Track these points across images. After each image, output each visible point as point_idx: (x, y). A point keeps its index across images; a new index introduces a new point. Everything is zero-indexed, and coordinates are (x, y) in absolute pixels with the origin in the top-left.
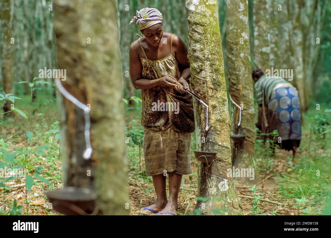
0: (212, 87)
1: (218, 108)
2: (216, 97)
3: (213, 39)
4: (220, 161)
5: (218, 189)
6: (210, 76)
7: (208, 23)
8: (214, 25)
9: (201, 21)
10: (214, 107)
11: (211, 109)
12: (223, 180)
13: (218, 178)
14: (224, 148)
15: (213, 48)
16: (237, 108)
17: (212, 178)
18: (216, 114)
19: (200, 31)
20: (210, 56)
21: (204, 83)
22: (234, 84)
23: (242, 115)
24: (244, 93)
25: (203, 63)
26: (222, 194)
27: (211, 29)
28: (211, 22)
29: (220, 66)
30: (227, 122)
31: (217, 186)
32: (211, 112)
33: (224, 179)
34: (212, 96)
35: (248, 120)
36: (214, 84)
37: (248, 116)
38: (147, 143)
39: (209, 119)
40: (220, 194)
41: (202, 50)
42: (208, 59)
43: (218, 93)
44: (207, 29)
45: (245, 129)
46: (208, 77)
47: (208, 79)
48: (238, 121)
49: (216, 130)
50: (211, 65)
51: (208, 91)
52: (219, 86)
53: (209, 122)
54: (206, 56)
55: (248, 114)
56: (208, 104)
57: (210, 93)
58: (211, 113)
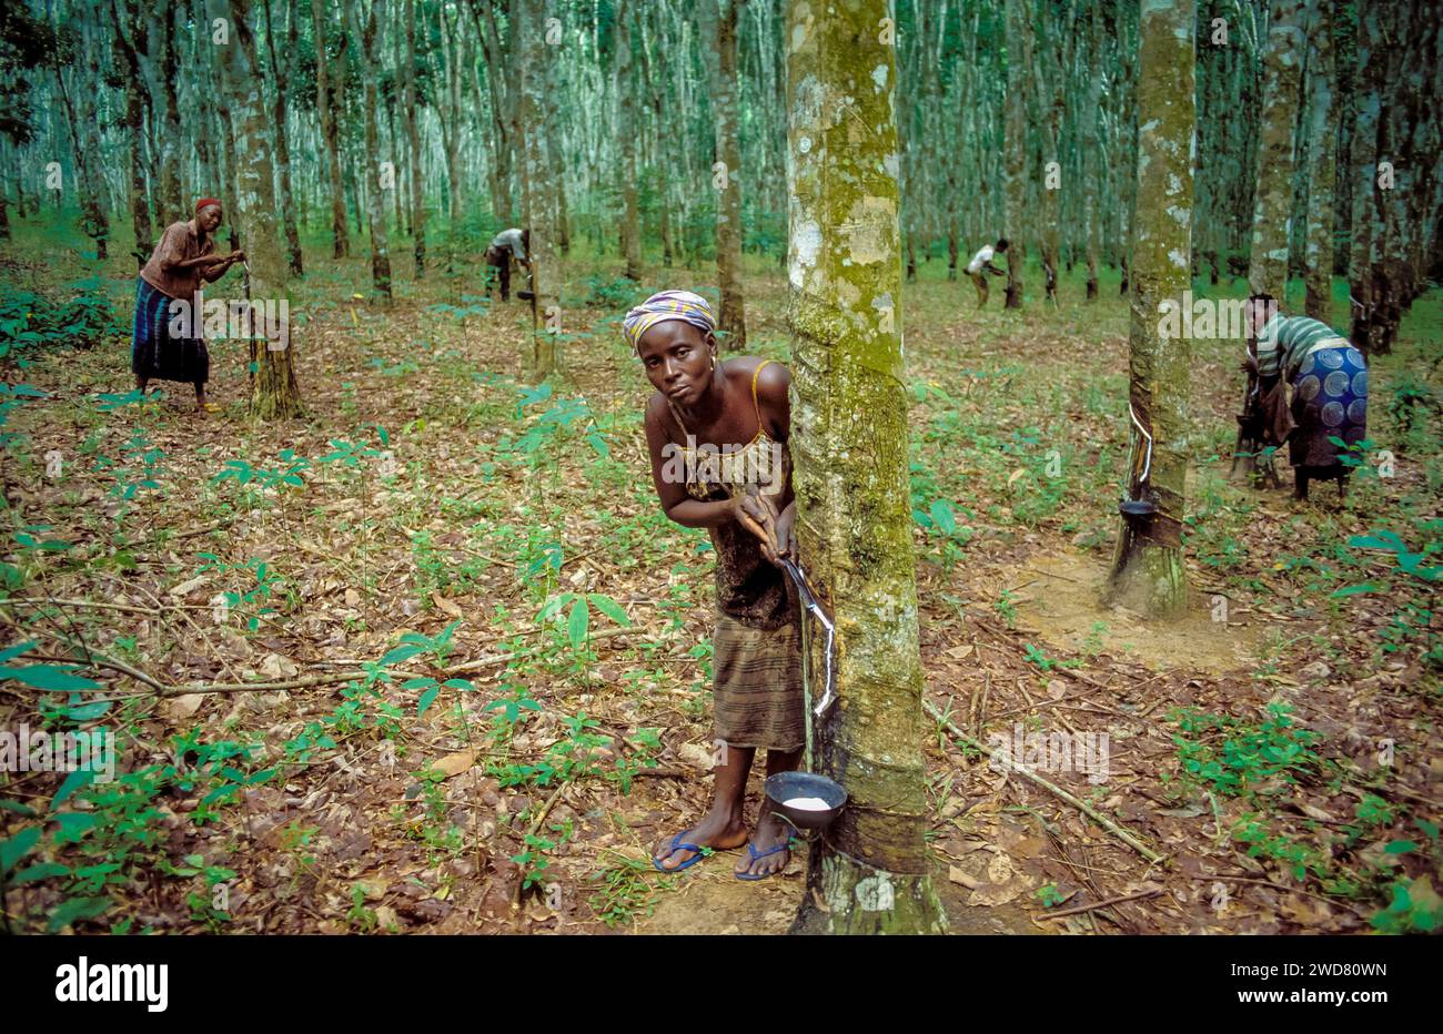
0: (850, 564)
1: (867, 639)
2: (863, 601)
3: (862, 394)
4: (867, 811)
5: (853, 900)
6: (841, 527)
7: (843, 334)
8: (869, 341)
9: (818, 329)
10: (853, 635)
11: (842, 638)
12: (872, 875)
13: (855, 865)
14: (882, 773)
15: (859, 426)
16: (1143, 436)
17: (837, 859)
18: (860, 657)
19: (815, 363)
20: (845, 455)
21: (822, 548)
22: (1141, 379)
23: (1153, 456)
24: (1162, 402)
25: (822, 476)
26: (864, 920)
27: (853, 357)
28: (854, 331)
29: (884, 491)
30: (900, 685)
31: (851, 891)
32: (843, 648)
33: (877, 872)
34: (847, 597)
35: (1166, 467)
36: (855, 556)
37: (1169, 460)
38: (723, 657)
39: (835, 671)
40: (859, 918)
41: (819, 432)
42: (836, 465)
43: (871, 586)
44: (839, 358)
45: (1158, 489)
46: (837, 530)
47: (836, 536)
48: (1143, 467)
49: (855, 709)
50: (850, 488)
51: (833, 579)
52: (873, 561)
53: (834, 680)
54: (831, 455)
55: (1170, 453)
56: (831, 618)
57: (841, 584)
58: (843, 653)
